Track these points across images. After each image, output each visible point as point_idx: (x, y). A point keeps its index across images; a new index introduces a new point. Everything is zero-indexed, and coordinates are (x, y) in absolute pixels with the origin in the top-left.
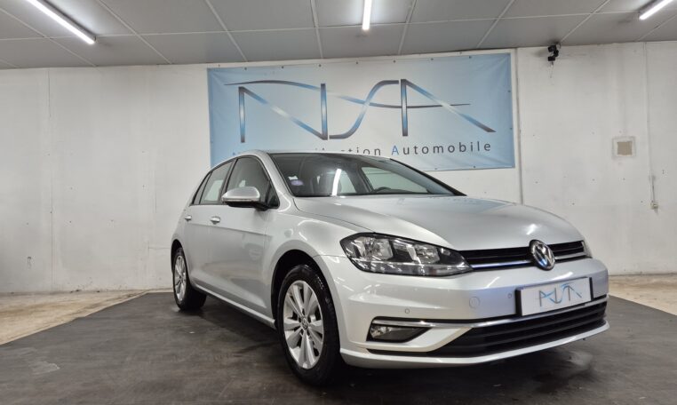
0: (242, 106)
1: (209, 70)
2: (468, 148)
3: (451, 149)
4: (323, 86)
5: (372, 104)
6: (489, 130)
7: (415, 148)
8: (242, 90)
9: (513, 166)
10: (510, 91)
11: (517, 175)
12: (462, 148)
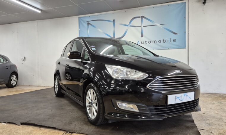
0: (88, 29)
1: (79, 18)
2: (167, 41)
3: (160, 41)
4: (114, 20)
5: (130, 26)
6: (175, 34)
7: (146, 41)
8: (88, 24)
9: (185, 48)
10: (185, 18)
11: (187, 52)
12: (164, 41)
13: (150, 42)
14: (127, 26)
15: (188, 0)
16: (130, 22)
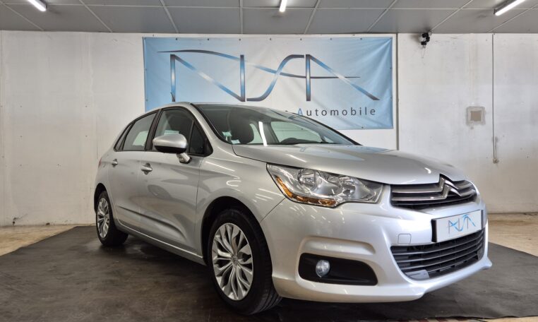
0: (173, 71)
1: (144, 39)
2: (358, 112)
3: (345, 112)
4: (242, 57)
5: (282, 74)
6: (374, 98)
7: (316, 111)
8: (173, 57)
9: (392, 127)
10: (391, 68)
11: (395, 135)
12: (353, 112)
13: (324, 113)
14: (274, 74)
15: (397, 34)
16: (282, 65)
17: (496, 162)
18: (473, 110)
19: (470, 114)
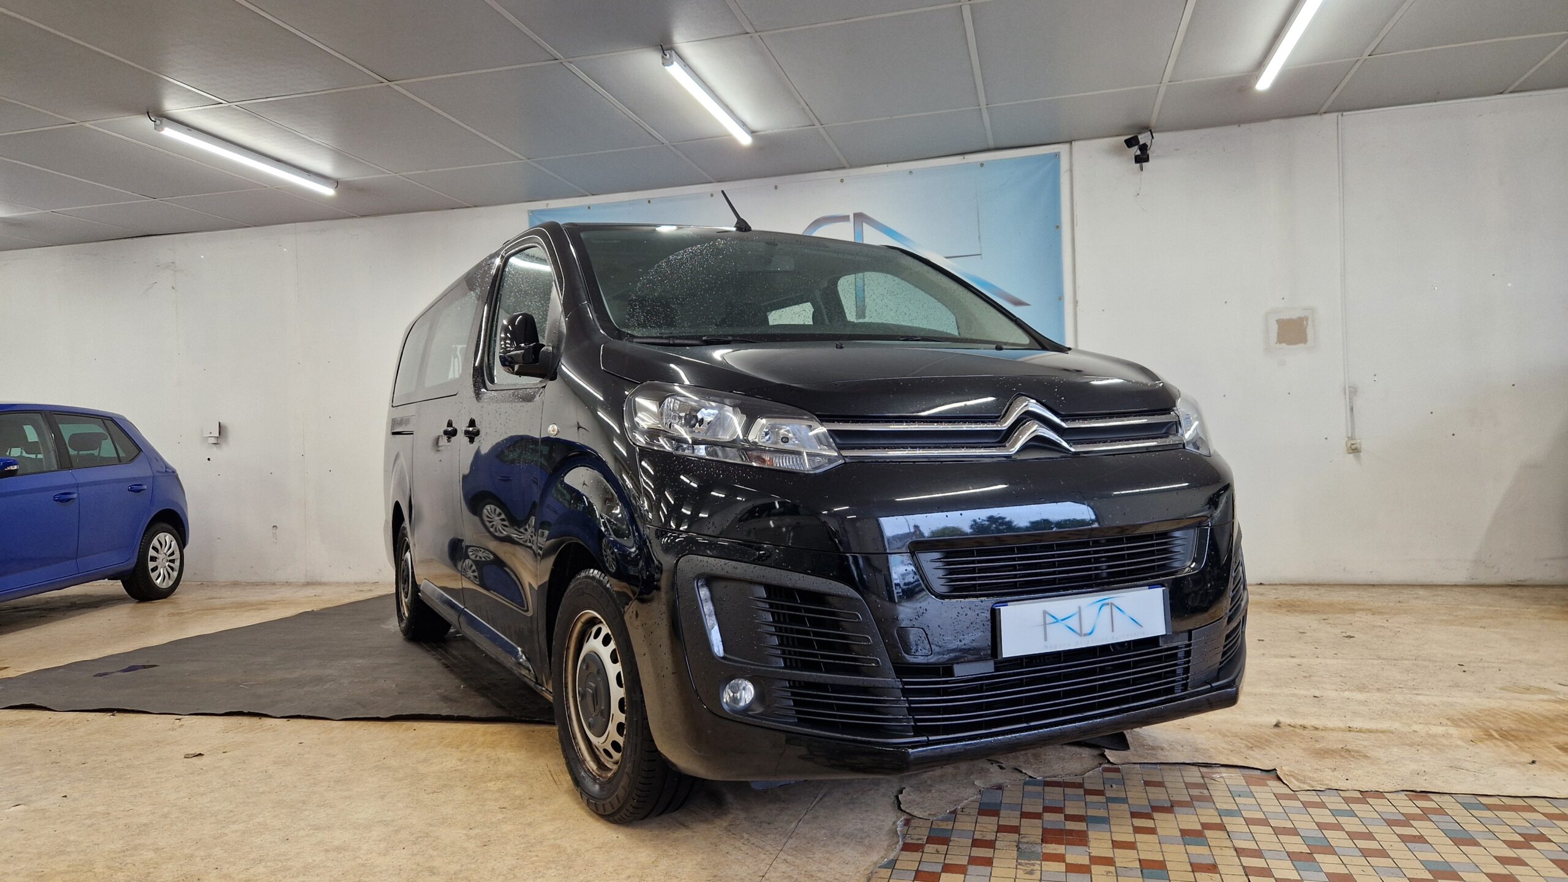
1: (532, 212)
6: (1017, 303)
10: (1058, 227)
15: (1070, 142)
17: (1355, 450)
18: (1286, 316)
19: (1274, 328)
